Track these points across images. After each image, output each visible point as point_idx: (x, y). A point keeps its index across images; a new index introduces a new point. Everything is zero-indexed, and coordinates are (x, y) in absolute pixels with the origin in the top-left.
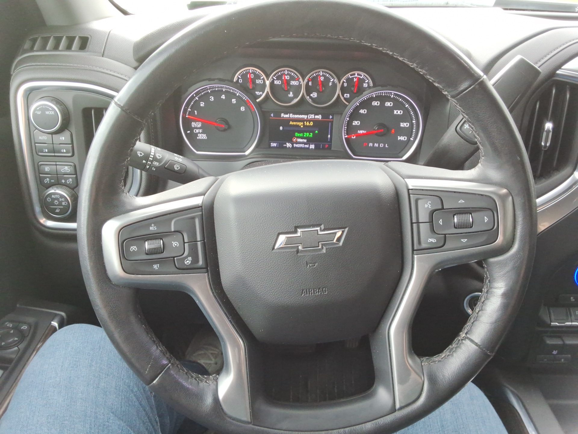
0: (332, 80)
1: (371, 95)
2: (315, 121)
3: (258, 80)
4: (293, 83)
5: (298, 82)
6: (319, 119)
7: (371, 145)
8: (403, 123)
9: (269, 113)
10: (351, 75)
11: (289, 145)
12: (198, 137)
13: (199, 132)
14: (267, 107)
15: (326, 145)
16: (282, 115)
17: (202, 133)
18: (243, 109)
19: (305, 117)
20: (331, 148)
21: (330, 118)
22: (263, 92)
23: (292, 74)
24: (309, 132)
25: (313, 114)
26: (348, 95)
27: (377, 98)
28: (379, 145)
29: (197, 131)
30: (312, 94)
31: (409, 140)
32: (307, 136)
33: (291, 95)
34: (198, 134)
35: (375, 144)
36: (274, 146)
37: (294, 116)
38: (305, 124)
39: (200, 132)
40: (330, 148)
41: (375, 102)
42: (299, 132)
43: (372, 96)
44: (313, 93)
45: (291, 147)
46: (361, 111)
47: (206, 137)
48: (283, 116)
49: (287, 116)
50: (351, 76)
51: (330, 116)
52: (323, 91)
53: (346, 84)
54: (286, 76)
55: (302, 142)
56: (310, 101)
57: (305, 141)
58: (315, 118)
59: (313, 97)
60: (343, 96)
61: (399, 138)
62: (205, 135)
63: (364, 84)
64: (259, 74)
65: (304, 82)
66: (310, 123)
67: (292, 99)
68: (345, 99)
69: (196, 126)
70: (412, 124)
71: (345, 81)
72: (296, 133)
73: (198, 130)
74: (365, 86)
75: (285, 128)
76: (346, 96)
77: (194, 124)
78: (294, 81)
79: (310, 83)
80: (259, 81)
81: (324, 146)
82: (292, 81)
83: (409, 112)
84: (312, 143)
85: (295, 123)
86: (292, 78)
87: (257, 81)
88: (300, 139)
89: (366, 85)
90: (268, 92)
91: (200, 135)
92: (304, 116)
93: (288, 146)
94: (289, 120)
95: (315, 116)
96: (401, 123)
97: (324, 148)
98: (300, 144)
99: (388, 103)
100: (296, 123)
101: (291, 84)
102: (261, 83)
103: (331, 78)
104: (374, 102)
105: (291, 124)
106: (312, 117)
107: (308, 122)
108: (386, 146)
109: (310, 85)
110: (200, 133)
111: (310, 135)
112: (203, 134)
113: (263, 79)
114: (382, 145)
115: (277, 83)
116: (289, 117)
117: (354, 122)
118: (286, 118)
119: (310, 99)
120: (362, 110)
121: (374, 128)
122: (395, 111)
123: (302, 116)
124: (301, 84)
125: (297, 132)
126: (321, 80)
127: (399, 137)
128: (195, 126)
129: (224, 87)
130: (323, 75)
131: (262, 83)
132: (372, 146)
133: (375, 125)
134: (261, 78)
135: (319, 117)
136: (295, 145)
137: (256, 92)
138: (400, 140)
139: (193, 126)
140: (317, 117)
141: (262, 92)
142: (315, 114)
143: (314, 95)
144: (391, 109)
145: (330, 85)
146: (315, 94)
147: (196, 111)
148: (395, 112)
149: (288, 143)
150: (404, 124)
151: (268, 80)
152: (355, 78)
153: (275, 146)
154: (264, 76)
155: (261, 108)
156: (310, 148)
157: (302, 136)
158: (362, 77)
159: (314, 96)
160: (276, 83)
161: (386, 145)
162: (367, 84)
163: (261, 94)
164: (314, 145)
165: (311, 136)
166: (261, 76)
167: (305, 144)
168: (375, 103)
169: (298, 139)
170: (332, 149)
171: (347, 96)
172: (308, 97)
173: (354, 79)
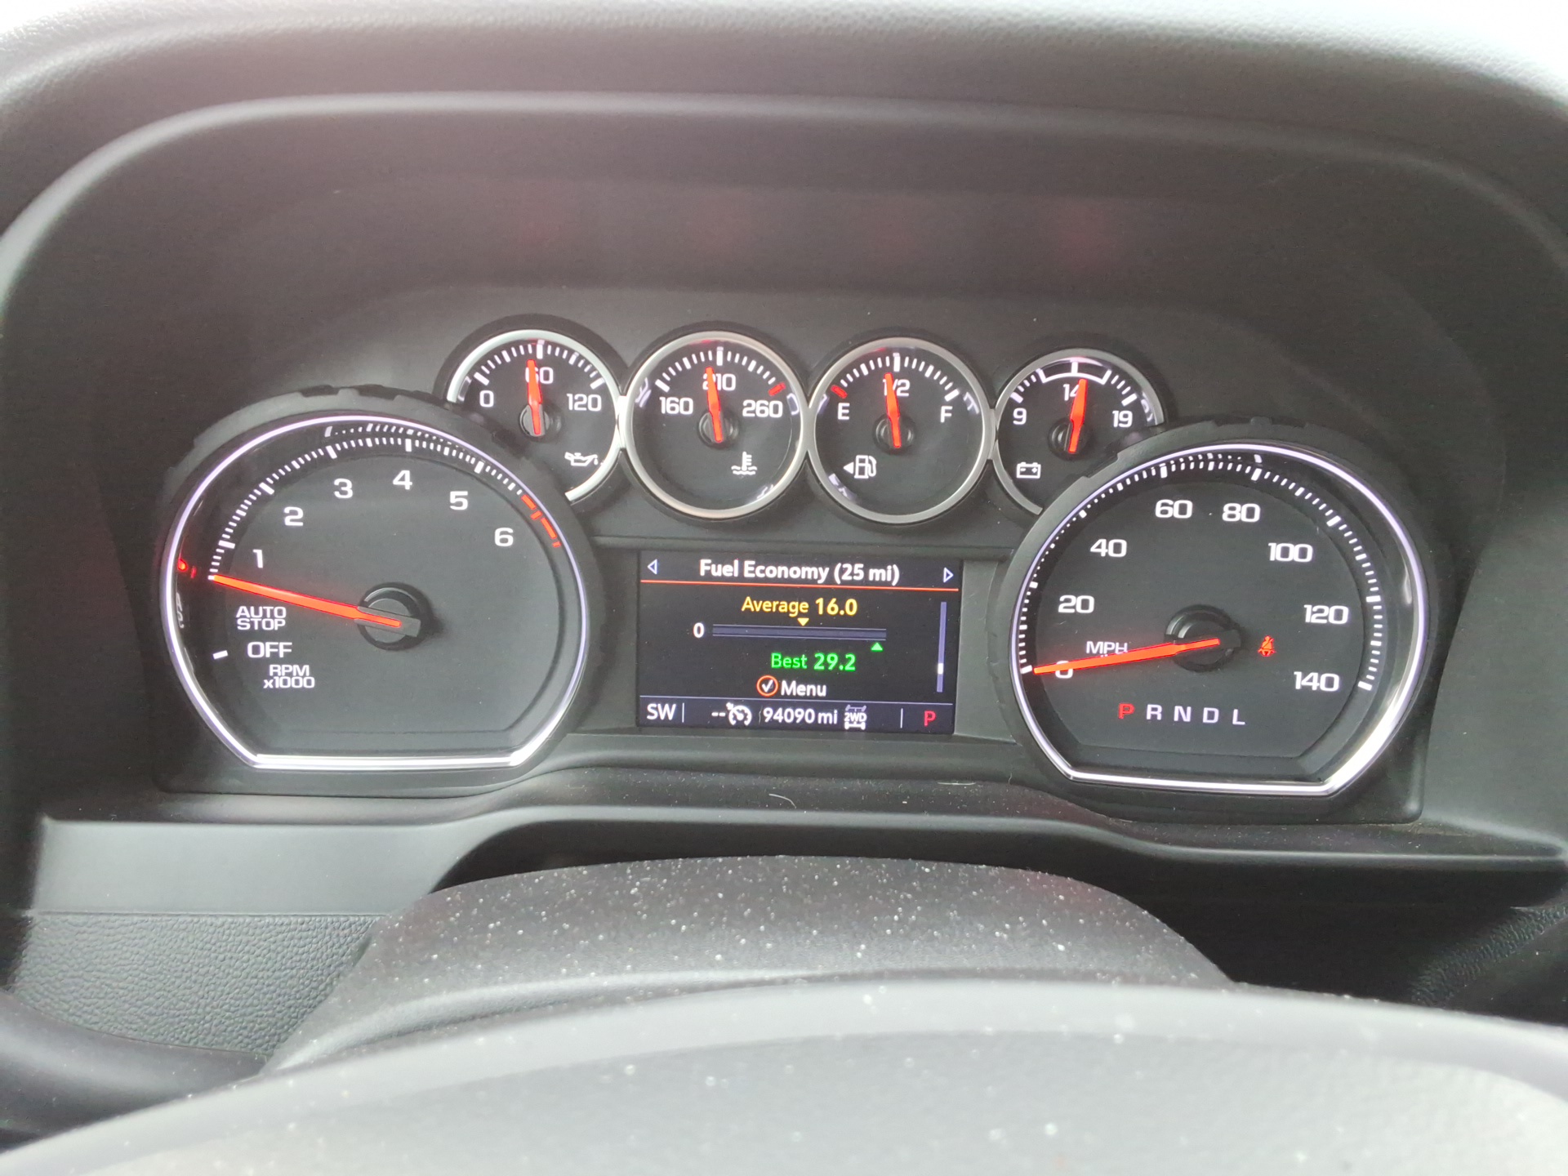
0: (955, 393)
1: (1148, 470)
2: (868, 595)
3: (577, 397)
4: (758, 409)
5: (780, 404)
6: (888, 584)
7: (1153, 711)
8: (1316, 608)
9: (639, 554)
10: (1049, 371)
11: (737, 712)
12: (269, 678)
13: (275, 656)
14: (618, 529)
15: (926, 713)
16: (704, 565)
17: (289, 659)
18: (504, 537)
19: (820, 574)
20: (953, 731)
21: (945, 580)
22: (602, 458)
23: (751, 368)
24: (841, 648)
25: (860, 562)
26: (1036, 467)
27: (1181, 483)
28: (1197, 715)
29: (266, 650)
30: (854, 460)
31: (1350, 692)
32: (831, 668)
33: (744, 467)
34: (272, 666)
35: (1178, 709)
36: (662, 717)
37: (763, 572)
38: (821, 612)
39: (281, 655)
40: (944, 727)
41: (1170, 502)
42: (790, 648)
43: (1154, 473)
44: (858, 457)
45: (747, 723)
46: (1099, 547)
47: (313, 680)
48: (708, 573)
49: (728, 570)
50: (1047, 375)
51: (946, 570)
52: (905, 450)
53: (1024, 411)
54: (719, 375)
55: (805, 697)
56: (843, 496)
57: (821, 691)
58: (871, 578)
59: (857, 476)
60: (1011, 470)
61: (1300, 681)
62: (307, 667)
63: (1116, 413)
64: (580, 364)
65: (808, 399)
66: (842, 607)
67: (751, 487)
68: (1021, 485)
69: (260, 623)
70: (1363, 614)
71: (1019, 399)
72: (773, 655)
73: (268, 644)
74: (1120, 422)
75: (720, 631)
76: (1022, 473)
77: (246, 617)
78: (759, 402)
79: (842, 412)
80: (581, 399)
81: (914, 715)
82: (752, 402)
83: (1347, 555)
84: (853, 705)
85: (767, 606)
86: (751, 387)
87: (574, 401)
88: (794, 683)
89: (1126, 416)
90: (624, 451)
91: (281, 669)
92: (814, 569)
93: (735, 717)
94: (739, 589)
95: (866, 570)
96: (1308, 607)
97: (915, 730)
98: (795, 706)
99: (1237, 506)
100: (775, 603)
101: (745, 414)
102: (591, 408)
103: (946, 383)
104: (1163, 505)
105: (748, 610)
106: (852, 574)
107: (834, 600)
108: (1235, 721)
109: (840, 417)
110: (281, 662)
111: (843, 661)
112: (296, 667)
113: (603, 391)
114: (1210, 715)
115: (673, 409)
116: (736, 575)
117: (1062, 598)
118: (723, 578)
119: (843, 490)
120: (1103, 541)
121: (1171, 630)
122: (1273, 545)
123: (804, 569)
124: (793, 413)
125: (777, 651)
126: (899, 394)
127: (1299, 674)
128: (252, 623)
129: (410, 432)
130: (905, 373)
131: (599, 408)
132: (1159, 717)
133: (1173, 618)
134: (594, 385)
135: (889, 575)
136: (768, 714)
137: (568, 456)
138: (1306, 689)
139: (243, 625)
140: (876, 574)
141: (595, 456)
142: (871, 562)
143: (864, 467)
144: (1255, 537)
145: (943, 420)
146: (867, 465)
147: (259, 553)
148: (1275, 551)
149: (736, 703)
150: (1321, 611)
151: (624, 393)
152: (1067, 386)
153: (670, 717)
154: (606, 378)
155: (590, 532)
156: (847, 726)
157: (805, 667)
158: (1103, 381)
159: (862, 471)
160: (670, 412)
161: (1236, 712)
162: (1130, 414)
163: (592, 462)
164: (866, 712)
165: (850, 667)
166: (592, 375)
167: (819, 705)
168: (1169, 509)
169: (784, 683)
170: (955, 733)
171: (1028, 471)
172: (833, 478)
173: (1064, 389)
